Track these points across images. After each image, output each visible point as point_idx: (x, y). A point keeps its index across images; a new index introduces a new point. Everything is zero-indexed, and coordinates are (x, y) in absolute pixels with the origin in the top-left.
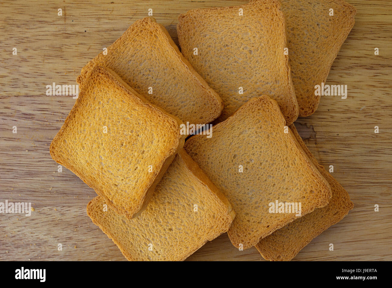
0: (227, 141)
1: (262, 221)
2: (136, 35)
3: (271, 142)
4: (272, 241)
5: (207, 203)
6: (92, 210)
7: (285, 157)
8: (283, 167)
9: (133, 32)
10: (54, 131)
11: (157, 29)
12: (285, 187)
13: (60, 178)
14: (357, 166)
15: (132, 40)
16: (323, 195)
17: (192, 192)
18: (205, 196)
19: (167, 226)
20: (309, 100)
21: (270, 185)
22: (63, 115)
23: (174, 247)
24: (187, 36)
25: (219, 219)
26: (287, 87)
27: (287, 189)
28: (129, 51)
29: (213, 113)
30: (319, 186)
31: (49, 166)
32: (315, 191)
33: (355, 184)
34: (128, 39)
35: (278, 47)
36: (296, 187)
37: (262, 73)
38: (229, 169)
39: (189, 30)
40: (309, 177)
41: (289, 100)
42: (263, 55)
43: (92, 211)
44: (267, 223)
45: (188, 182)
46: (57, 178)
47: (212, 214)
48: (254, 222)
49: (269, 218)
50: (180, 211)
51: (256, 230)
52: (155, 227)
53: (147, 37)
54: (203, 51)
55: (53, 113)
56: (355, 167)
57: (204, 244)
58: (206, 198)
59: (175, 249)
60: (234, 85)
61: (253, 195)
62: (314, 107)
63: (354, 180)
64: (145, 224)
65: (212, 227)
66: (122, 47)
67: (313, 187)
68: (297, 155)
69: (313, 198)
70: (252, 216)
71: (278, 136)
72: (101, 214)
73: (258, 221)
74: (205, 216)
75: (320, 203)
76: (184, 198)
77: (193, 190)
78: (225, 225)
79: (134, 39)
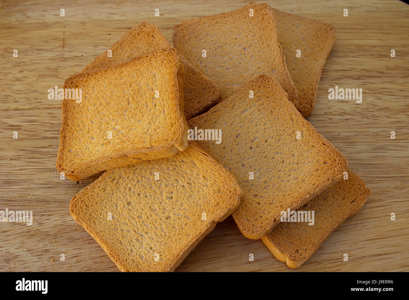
0: (229, 120)
1: (274, 202)
2: (134, 37)
3: (275, 117)
4: (287, 234)
5: (210, 177)
6: (76, 206)
7: (292, 131)
8: (291, 140)
9: (131, 36)
10: (41, 140)
11: (155, 30)
12: (296, 161)
13: (42, 186)
14: (365, 162)
15: (130, 43)
16: (338, 164)
17: (193, 167)
18: (208, 169)
19: (164, 213)
20: (306, 97)
21: (279, 162)
22: (52, 125)
23: (171, 239)
24: (182, 42)
25: (226, 192)
26: (285, 72)
27: (298, 163)
28: (126, 53)
29: (211, 96)
30: (332, 155)
31: (31, 174)
32: (329, 161)
33: (367, 179)
34: (126, 42)
35: (271, 41)
36: (308, 160)
37: (258, 66)
38: (231, 149)
39: (184, 37)
40: (321, 147)
41: (287, 84)
42: (257, 50)
43: (76, 208)
44: (280, 202)
45: (189, 157)
46: (38, 186)
47: (216, 188)
48: (265, 203)
49: (281, 197)
50: (179, 192)
51: (268, 212)
52: (150, 217)
53: (145, 38)
54: (199, 53)
55: (41, 124)
56: (362, 163)
57: (209, 225)
58: (209, 171)
59: (174, 241)
60: (231, 80)
61: (260, 175)
62: (312, 103)
63: (364, 175)
64: (138, 215)
65: (218, 204)
66: (119, 50)
67: (327, 157)
68: (304, 127)
69: (328, 169)
70: (261, 197)
71: (282, 109)
72: (87, 209)
73: (269, 202)
74: (209, 192)
75: (336, 172)
76: (184, 177)
77: (194, 166)
78: (232, 198)
79: (131, 42)
